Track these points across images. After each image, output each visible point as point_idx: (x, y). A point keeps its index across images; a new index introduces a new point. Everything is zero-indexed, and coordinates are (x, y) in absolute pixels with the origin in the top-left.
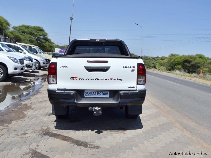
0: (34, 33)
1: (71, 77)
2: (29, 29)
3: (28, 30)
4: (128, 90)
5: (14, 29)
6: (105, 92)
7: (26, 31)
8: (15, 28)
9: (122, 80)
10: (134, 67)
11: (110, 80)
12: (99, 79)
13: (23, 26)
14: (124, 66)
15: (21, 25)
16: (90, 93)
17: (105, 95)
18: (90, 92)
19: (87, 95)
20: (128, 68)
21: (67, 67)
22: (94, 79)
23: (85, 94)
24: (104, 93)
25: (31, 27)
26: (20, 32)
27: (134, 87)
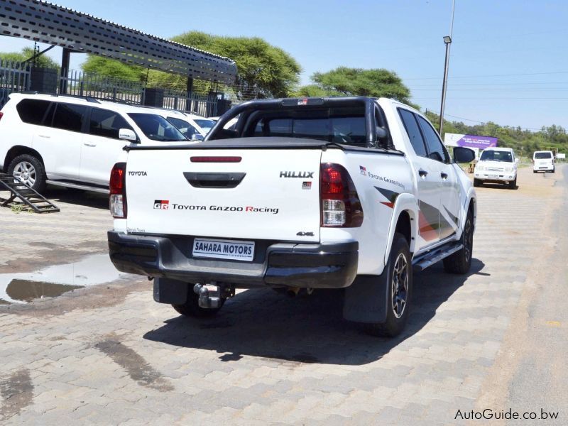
0: (369, 89)
1: (156, 202)
2: (356, 78)
3: (354, 81)
4: (297, 243)
5: (316, 81)
6: (243, 246)
7: (349, 84)
8: (318, 78)
9: (277, 212)
10: (310, 175)
11: (247, 210)
12: (218, 209)
13: (341, 71)
14: (281, 172)
15: (335, 70)
16: (207, 247)
17: (243, 254)
18: (206, 243)
19: (198, 251)
20: (293, 176)
21: (145, 174)
22: (208, 208)
23: (195, 247)
24: (241, 247)
25: (363, 73)
26: (331, 90)
27: (310, 234)
